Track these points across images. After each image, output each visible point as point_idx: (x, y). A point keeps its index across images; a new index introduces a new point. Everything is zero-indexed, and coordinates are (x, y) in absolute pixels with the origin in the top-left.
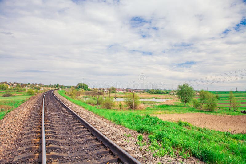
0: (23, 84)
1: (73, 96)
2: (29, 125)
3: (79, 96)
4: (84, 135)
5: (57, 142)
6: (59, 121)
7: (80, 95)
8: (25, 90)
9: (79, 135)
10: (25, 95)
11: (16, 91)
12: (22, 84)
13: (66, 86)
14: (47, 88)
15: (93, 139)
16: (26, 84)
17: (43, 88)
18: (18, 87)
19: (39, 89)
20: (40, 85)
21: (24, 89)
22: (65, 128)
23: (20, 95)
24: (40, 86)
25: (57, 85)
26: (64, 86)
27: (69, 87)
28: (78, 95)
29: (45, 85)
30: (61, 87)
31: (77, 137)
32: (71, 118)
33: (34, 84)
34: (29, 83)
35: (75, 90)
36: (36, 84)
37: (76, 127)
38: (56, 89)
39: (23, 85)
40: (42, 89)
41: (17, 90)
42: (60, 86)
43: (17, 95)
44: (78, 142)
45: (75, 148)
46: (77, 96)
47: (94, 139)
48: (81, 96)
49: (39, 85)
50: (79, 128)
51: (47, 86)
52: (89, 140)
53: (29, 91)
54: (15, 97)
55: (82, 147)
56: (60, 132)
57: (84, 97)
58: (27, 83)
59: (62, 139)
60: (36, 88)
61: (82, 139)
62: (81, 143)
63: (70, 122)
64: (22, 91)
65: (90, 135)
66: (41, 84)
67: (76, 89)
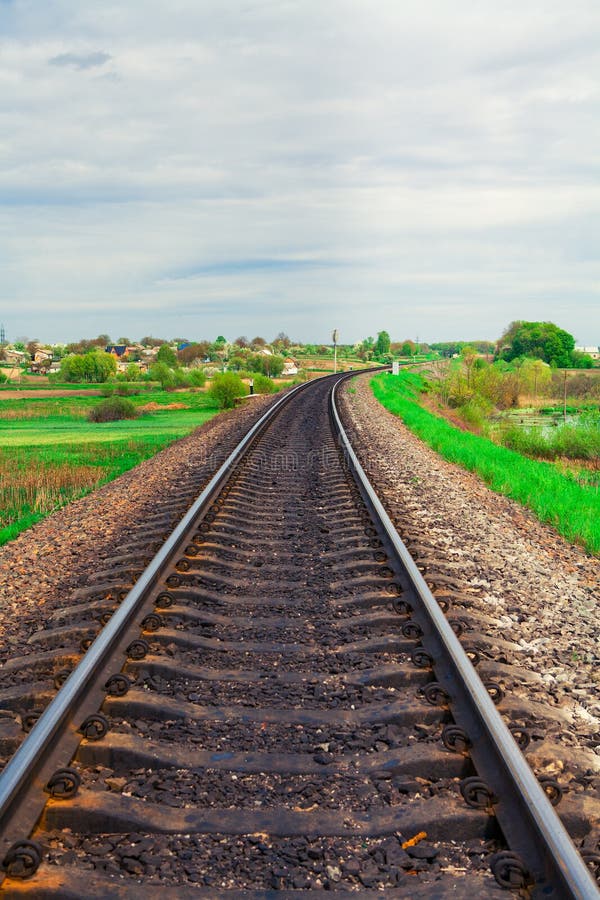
0: (187, 344)
1: (471, 408)
2: (97, 575)
3: (514, 404)
4: (370, 651)
5: (191, 678)
6: (272, 561)
7: (522, 400)
8: (198, 380)
9: (340, 649)
10: (200, 410)
11: (158, 389)
12: (184, 345)
13: (434, 348)
14: (320, 359)
15: (413, 675)
16: (206, 345)
17: (297, 365)
18: (163, 364)
19: (274, 369)
20: (282, 344)
21: (197, 376)
22: (282, 601)
23: (175, 410)
24: (281, 356)
25: (376, 340)
26: (424, 346)
27: (448, 351)
28: (509, 399)
29: (309, 348)
30: (406, 350)
31: (327, 657)
32: (355, 544)
33: (250, 340)
34: (221, 339)
35: (491, 366)
36: (259, 341)
37: (351, 599)
38: (375, 364)
39: (191, 353)
40: (294, 371)
41: (157, 384)
42: (396, 346)
43: (158, 412)
44: (311, 689)
45: (269, 723)
46: (501, 406)
47: (415, 679)
48: (527, 406)
49: (275, 344)
50: (367, 605)
51: (322, 351)
52: (387, 681)
53: (219, 387)
54: (149, 423)
55: (315, 722)
56: (241, 620)
57: (544, 412)
58: (213, 340)
59: (228, 664)
60: (257, 366)
61: (345, 671)
62: (323, 699)
63: (335, 568)
64: (184, 385)
65: (407, 649)
66: (286, 343)
67: (495, 360)
